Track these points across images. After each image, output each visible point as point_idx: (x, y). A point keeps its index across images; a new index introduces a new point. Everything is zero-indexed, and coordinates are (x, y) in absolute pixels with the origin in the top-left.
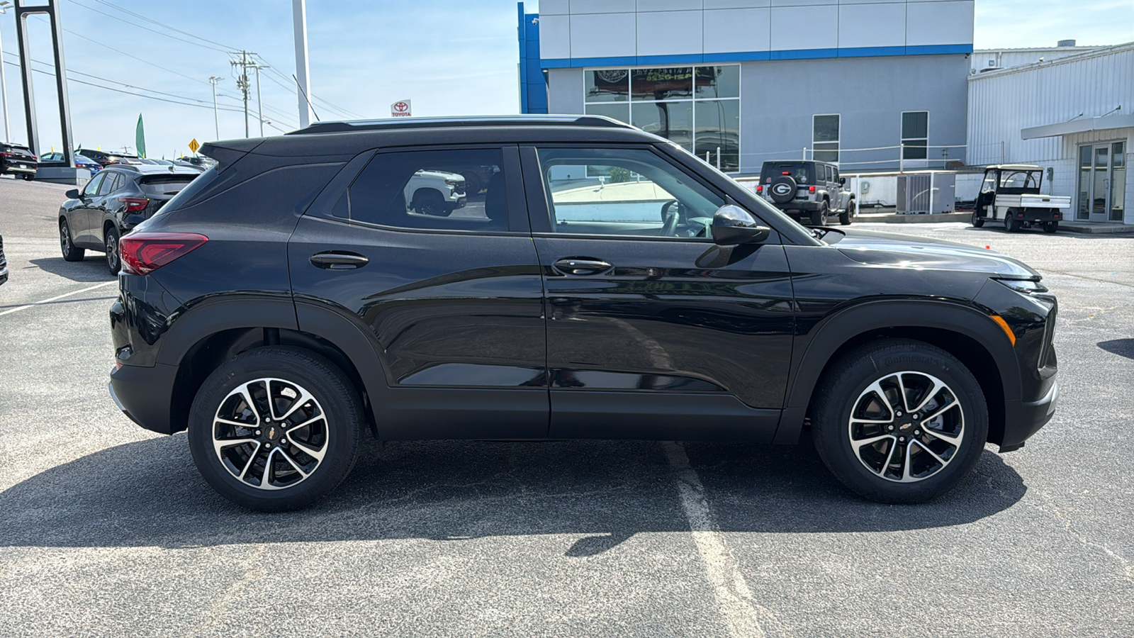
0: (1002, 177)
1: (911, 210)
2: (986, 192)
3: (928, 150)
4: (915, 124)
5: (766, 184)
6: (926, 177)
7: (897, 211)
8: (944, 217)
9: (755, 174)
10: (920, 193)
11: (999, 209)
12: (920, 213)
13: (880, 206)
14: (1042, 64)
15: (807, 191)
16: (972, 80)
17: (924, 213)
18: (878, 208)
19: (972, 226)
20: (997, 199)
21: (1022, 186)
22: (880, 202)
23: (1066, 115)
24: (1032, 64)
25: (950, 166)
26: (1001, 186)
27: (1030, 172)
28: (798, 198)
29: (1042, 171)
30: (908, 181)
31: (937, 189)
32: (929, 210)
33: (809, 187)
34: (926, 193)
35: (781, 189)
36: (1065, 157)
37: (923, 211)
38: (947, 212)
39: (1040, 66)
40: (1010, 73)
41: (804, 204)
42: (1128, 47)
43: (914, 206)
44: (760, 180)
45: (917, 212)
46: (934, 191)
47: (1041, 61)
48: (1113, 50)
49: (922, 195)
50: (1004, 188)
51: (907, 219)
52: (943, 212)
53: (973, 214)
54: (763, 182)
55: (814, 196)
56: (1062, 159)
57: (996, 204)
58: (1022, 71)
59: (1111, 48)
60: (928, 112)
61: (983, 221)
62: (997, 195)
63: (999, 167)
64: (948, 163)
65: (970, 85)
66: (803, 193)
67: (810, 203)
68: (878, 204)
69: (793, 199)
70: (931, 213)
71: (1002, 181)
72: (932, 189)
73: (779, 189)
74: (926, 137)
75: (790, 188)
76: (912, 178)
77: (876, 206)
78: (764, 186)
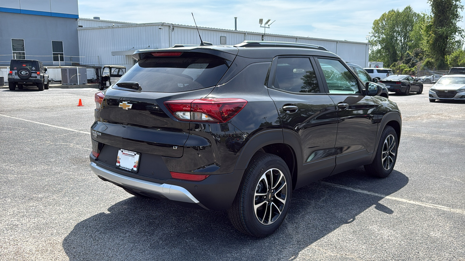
0: (112, 70)
1: (70, 83)
2: (104, 76)
3: (64, 57)
4: (57, 46)
5: (14, 70)
6: (75, 69)
7: (62, 83)
8: (83, 86)
9: (7, 65)
10: (73, 76)
11: (112, 82)
12: (74, 84)
13: (53, 81)
14: (114, 27)
15: (36, 74)
16: (79, 30)
17: (76, 84)
18: (52, 82)
19: (99, 89)
20: (111, 79)
21: (117, 74)
22: (53, 80)
23: (126, 47)
24: (109, 26)
25: (74, 65)
26: (112, 74)
27: (119, 69)
28: (31, 77)
29: (125, 68)
30: (68, 71)
31: (80, 74)
32: (77, 83)
33: (37, 72)
34: (75, 76)
35: (23, 73)
36: (127, 63)
37: (75, 83)
38: (85, 84)
39: (113, 27)
40: (99, 29)
41: (35, 80)
42: (151, 24)
43: (71, 81)
44: (10, 68)
45: (73, 84)
46: (79, 75)
47: (113, 25)
48: (145, 25)
49: (74, 76)
50: (113, 75)
51: (69, 87)
52: (83, 84)
53: (99, 85)
54: (12, 69)
55: (39, 76)
56: (126, 64)
57: (111, 81)
58: (104, 28)
59: (137, 24)
60: (63, 42)
61: (104, 88)
62: (111, 77)
63: (111, 66)
64: (73, 63)
65: (79, 32)
66: (33, 75)
67: (38, 79)
68: (52, 80)
69: (29, 77)
70: (78, 84)
71: (112, 72)
72: (78, 74)
73: (22, 73)
74: (63, 52)
75: (28, 72)
76: (69, 69)
77: (51, 81)
78: (13, 71)
